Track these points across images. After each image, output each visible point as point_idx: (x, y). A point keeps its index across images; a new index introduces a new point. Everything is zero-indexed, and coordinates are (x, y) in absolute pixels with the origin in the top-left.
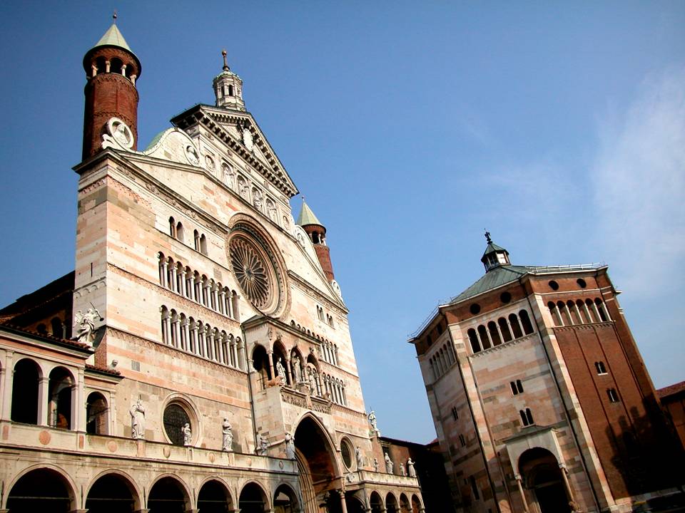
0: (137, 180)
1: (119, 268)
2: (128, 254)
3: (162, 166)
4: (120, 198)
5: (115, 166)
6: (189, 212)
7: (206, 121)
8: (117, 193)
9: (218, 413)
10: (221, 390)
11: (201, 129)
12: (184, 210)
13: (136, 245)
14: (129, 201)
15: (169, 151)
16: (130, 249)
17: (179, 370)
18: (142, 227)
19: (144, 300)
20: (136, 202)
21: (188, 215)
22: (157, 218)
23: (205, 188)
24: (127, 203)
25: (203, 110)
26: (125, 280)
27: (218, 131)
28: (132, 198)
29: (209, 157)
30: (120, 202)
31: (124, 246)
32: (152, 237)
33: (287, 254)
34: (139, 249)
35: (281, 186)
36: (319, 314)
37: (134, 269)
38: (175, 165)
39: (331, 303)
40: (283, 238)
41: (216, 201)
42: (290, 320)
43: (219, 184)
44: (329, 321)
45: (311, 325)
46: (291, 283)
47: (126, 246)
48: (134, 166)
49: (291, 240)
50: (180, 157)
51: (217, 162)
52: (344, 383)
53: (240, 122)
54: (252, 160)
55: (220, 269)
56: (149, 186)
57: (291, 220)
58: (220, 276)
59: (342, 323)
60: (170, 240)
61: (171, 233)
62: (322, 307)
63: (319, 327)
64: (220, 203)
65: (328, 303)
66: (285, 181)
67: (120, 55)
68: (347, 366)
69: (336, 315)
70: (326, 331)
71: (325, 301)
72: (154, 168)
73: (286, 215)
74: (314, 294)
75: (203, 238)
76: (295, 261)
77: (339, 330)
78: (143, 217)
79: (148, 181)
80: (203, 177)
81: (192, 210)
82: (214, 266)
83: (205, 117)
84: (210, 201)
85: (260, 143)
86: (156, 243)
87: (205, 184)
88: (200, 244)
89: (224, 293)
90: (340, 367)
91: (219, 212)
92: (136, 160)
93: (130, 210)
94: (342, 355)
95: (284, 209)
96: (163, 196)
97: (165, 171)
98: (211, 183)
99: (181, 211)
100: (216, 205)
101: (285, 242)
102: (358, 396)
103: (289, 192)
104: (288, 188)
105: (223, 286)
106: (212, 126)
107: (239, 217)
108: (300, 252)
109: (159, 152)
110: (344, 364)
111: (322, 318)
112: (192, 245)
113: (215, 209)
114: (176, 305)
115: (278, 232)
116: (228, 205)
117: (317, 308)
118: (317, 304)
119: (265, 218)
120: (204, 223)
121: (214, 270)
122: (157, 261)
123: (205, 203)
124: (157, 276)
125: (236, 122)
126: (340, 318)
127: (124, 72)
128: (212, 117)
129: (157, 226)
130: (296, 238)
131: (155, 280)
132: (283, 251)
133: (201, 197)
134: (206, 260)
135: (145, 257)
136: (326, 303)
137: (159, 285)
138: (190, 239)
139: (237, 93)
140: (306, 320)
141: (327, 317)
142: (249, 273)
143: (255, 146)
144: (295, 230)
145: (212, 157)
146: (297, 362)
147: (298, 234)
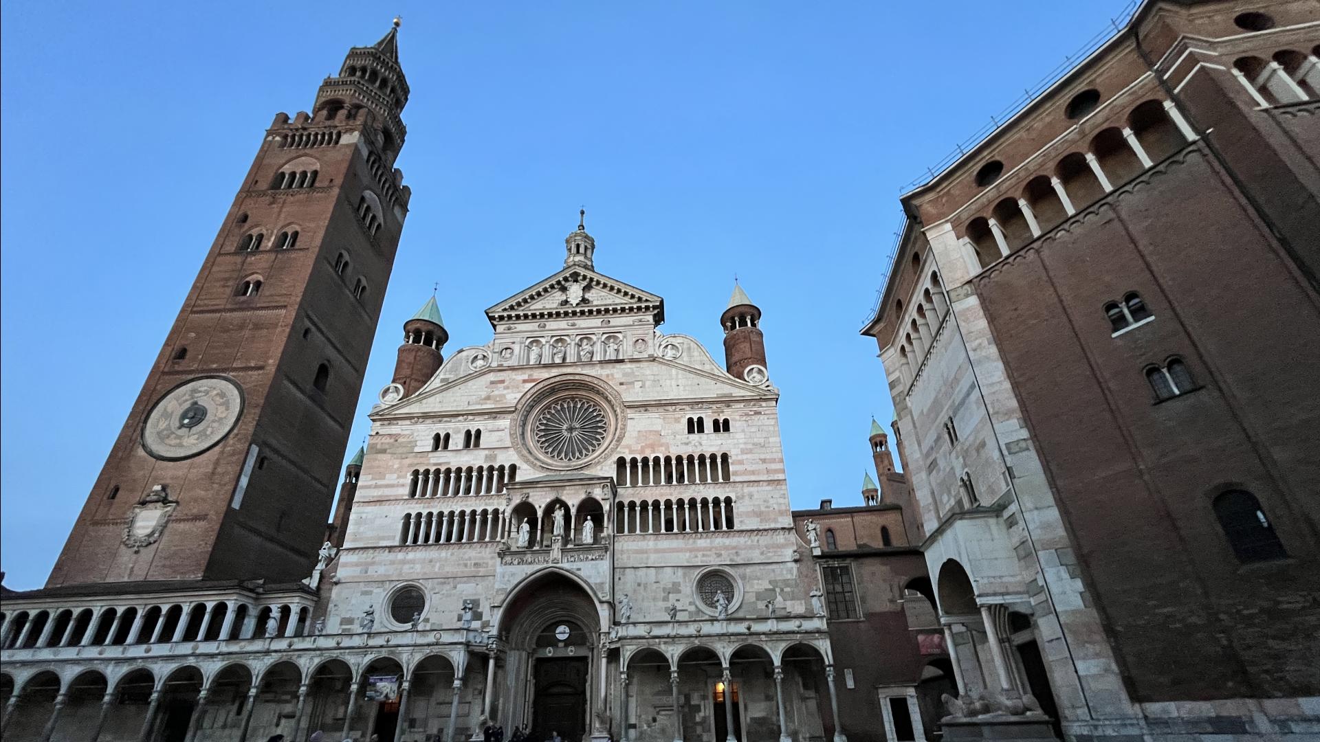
0: (400, 422)
1: (364, 502)
2: (376, 487)
3: (432, 395)
4: (379, 447)
5: (378, 423)
6: (461, 418)
7: (501, 318)
8: (377, 444)
9: (455, 587)
10: (466, 565)
11: (500, 328)
12: (453, 420)
13: (387, 476)
14: (388, 443)
15: (447, 376)
16: (380, 482)
17: (413, 562)
18: (397, 458)
19: (387, 516)
20: (396, 441)
21: (459, 421)
22: (418, 443)
23: (492, 383)
24: (387, 446)
25: (492, 313)
26: (369, 509)
27: (518, 317)
28: (392, 440)
29: (506, 349)
30: (377, 450)
31: (373, 482)
32: (407, 461)
33: (628, 383)
34: (391, 478)
35: (631, 309)
36: (695, 426)
37: (380, 496)
38: (448, 385)
39: (728, 402)
40: (627, 367)
41: (506, 388)
42: (615, 458)
43: (512, 369)
44: (722, 426)
45: (663, 448)
46: (630, 413)
47: (377, 481)
48: (395, 414)
49: (647, 361)
50: (461, 373)
51: (516, 348)
52: (734, 498)
53: (563, 283)
54: (574, 313)
55: (496, 452)
56: (413, 421)
57: (655, 336)
58: (494, 457)
59: (758, 416)
60: (431, 455)
61: (436, 447)
62: (703, 416)
63: (687, 444)
64: (513, 386)
65: (718, 406)
66: (640, 299)
67: (409, 327)
68: (753, 473)
69: (740, 413)
70: (704, 443)
71: (711, 406)
72: (424, 401)
73: (642, 336)
74: (684, 407)
75: (478, 432)
76: (648, 383)
77: (743, 431)
78: (400, 450)
79: (409, 417)
80: (492, 373)
81: (463, 415)
82: (487, 452)
83: (496, 316)
84: (496, 393)
85: (598, 283)
86: (410, 465)
87: (492, 379)
88: (472, 440)
89: (495, 473)
90: (731, 480)
91: (508, 397)
92: (402, 407)
93: (388, 451)
94: (741, 462)
95: (639, 332)
96: (429, 421)
97: (438, 397)
98: (502, 373)
99: (450, 422)
100: (505, 392)
101: (629, 371)
102: (775, 506)
103: (647, 308)
104: (643, 305)
105: (496, 466)
106: (510, 317)
107: (541, 385)
108: (664, 367)
109: (435, 383)
110: (745, 472)
111: (701, 430)
112: (461, 446)
113: (504, 396)
114: (424, 507)
115: (618, 365)
116: (525, 381)
117: (690, 421)
118: (687, 417)
119: (591, 363)
120: (481, 418)
121: (487, 457)
122: (410, 477)
123: (488, 398)
124: (406, 491)
125: (556, 286)
126: (752, 413)
127: (411, 338)
128: (512, 308)
129: (416, 450)
130: (655, 355)
131: (403, 495)
132: (621, 384)
133: (484, 394)
134: (476, 452)
135: (396, 482)
136: (714, 407)
137: (407, 497)
138: (457, 441)
139: (574, 250)
140: (652, 447)
141: (716, 422)
142: (571, 429)
143: (593, 291)
144: (660, 345)
145: (512, 346)
146: (559, 515)
147: (667, 346)
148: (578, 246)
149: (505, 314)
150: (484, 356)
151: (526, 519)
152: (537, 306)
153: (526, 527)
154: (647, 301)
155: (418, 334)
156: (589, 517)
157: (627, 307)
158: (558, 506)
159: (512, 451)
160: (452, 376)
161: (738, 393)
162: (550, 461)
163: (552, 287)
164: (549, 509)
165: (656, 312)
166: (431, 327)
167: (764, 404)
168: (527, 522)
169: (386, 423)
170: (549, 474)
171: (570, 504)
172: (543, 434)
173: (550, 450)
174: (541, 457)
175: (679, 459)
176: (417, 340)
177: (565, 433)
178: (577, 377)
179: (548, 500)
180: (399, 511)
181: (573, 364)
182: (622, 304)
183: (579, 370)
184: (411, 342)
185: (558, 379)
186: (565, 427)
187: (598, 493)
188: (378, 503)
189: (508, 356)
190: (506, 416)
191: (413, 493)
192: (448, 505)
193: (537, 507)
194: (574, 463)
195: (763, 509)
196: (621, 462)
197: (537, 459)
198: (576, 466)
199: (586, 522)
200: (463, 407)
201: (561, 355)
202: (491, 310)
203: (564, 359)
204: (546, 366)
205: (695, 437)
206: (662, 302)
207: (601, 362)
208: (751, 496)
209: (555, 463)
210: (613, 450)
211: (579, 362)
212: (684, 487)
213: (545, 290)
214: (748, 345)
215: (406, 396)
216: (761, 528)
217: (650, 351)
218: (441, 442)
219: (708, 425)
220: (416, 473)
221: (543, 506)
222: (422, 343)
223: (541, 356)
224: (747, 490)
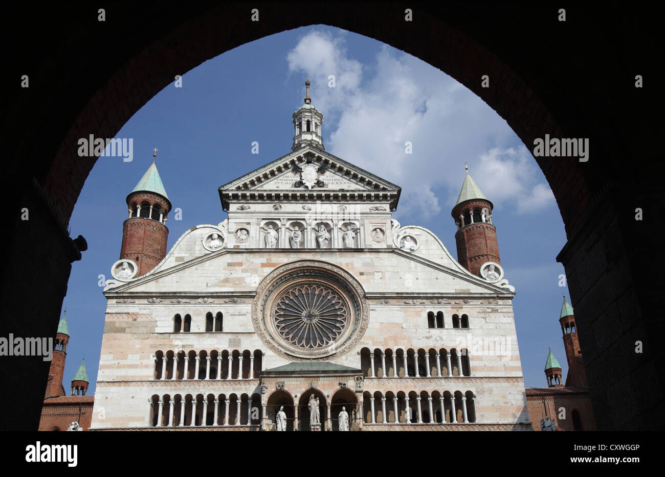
0: (137, 301)
1: (108, 382)
2: (119, 366)
3: (169, 274)
4: (117, 325)
5: (114, 301)
6: (200, 300)
7: (235, 197)
8: (115, 322)
11: (233, 207)
12: (193, 301)
13: (130, 356)
14: (127, 323)
15: (183, 255)
16: (122, 362)
18: (138, 339)
19: (133, 397)
20: (135, 320)
21: (200, 303)
22: (158, 324)
23: (230, 265)
24: (124, 325)
25: (225, 190)
26: (114, 389)
27: (253, 197)
28: (131, 319)
30: (116, 328)
31: (115, 362)
32: (150, 342)
33: (369, 274)
34: (133, 359)
35: (369, 197)
36: (435, 320)
37: (124, 377)
38: (184, 265)
39: (467, 298)
40: (367, 257)
41: (244, 271)
42: (358, 349)
43: (250, 251)
44: (461, 322)
45: (406, 341)
46: (371, 304)
47: (118, 361)
48: (131, 293)
49: (385, 252)
50: (197, 252)
51: (253, 229)
52: (474, 393)
53: (297, 162)
54: (311, 197)
55: (240, 336)
56: (150, 300)
57: (392, 226)
58: (239, 342)
59: (496, 314)
60: (172, 336)
61: (177, 330)
62: (443, 310)
63: (427, 338)
64: (251, 269)
65: (457, 301)
66: (377, 187)
67: (135, 199)
68: (492, 369)
69: (478, 310)
70: (444, 337)
71: (450, 301)
72: (161, 280)
73: (379, 226)
74: (424, 301)
75: (220, 316)
76: (387, 275)
77: (481, 327)
78: (141, 330)
79: (148, 296)
80: (228, 255)
81: (203, 297)
82: (230, 336)
83: (230, 194)
84: (234, 275)
85: (333, 166)
86: (152, 346)
87: (230, 261)
88: (214, 323)
89: (241, 358)
90: (471, 376)
91: (247, 280)
92: (138, 285)
93: (127, 330)
94: (480, 358)
95: (377, 220)
96: (168, 301)
97: (174, 277)
98: (239, 256)
99: (189, 303)
100: (244, 275)
101: (369, 261)
102: (513, 402)
103: (385, 197)
104: (381, 194)
105: (241, 351)
106: (244, 196)
107: (281, 270)
108: (403, 259)
109: (169, 262)
110: (484, 368)
111: (441, 325)
112: (203, 329)
113: (243, 279)
114: (171, 390)
115: (357, 255)
116: (263, 265)
117: (430, 315)
118: (428, 310)
119: (330, 251)
120: (222, 301)
121: (230, 341)
122: (152, 360)
123: (226, 280)
124: (151, 372)
125: (290, 166)
126: (489, 310)
127: (139, 211)
128: (245, 185)
129: (158, 330)
130: (394, 247)
131: (148, 376)
132: (362, 274)
133: (222, 277)
134: (220, 336)
135: (139, 362)
136: (453, 302)
137: (152, 379)
138: (198, 324)
139: (304, 128)
140: (395, 339)
141: (455, 318)
142: (310, 316)
143: (327, 173)
144: (398, 236)
145: (247, 227)
146: (314, 404)
147: (405, 237)
148: (308, 123)
149: (240, 193)
150: (219, 236)
151: (282, 407)
152: (270, 186)
153: (282, 415)
154: (384, 189)
155: (145, 205)
156: (344, 408)
157: (365, 194)
158: (313, 395)
159: (256, 337)
160: (187, 255)
161: (475, 289)
162: (292, 348)
163: (286, 166)
164: (305, 399)
165: (392, 201)
166: (158, 200)
167: (500, 302)
168: (284, 410)
169: (121, 300)
170: (294, 361)
171: (325, 393)
172: (282, 319)
173: (290, 336)
174: (283, 343)
175: (421, 352)
176: (144, 214)
177: (305, 320)
178: (316, 264)
179: (304, 390)
180: (145, 394)
181: (310, 251)
182: (359, 191)
183: (318, 257)
184: (138, 215)
185: (297, 265)
186: (304, 314)
187: (351, 384)
188: (123, 384)
189: (244, 237)
190: (247, 300)
191: (158, 376)
192: (195, 388)
193: (293, 395)
194: (317, 351)
195: (502, 404)
196: (365, 353)
197: (280, 345)
198: (319, 354)
199: (342, 413)
200: (202, 288)
201: (299, 240)
202: (225, 188)
203: (302, 243)
204: (284, 251)
205: (436, 332)
206: (399, 191)
207: (340, 250)
208: (491, 391)
209: (299, 351)
210: (356, 341)
211: (318, 249)
212: (427, 380)
213: (279, 170)
214: (484, 241)
215: (140, 274)
216: (501, 422)
217: (390, 243)
218: (182, 324)
219: (448, 321)
220: (159, 354)
221: (299, 395)
222: (150, 218)
223: (277, 240)
224: (487, 385)
